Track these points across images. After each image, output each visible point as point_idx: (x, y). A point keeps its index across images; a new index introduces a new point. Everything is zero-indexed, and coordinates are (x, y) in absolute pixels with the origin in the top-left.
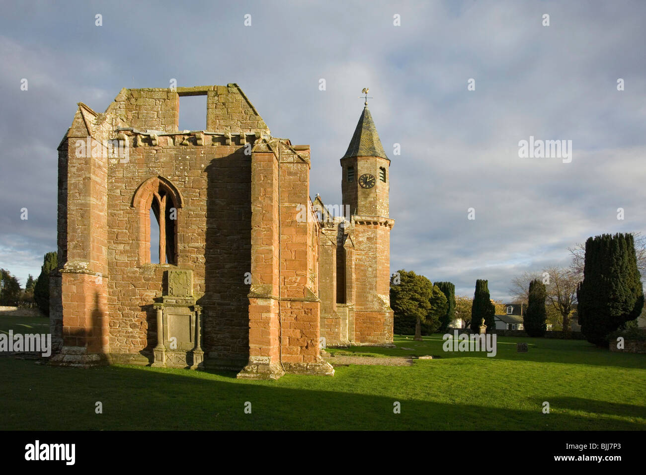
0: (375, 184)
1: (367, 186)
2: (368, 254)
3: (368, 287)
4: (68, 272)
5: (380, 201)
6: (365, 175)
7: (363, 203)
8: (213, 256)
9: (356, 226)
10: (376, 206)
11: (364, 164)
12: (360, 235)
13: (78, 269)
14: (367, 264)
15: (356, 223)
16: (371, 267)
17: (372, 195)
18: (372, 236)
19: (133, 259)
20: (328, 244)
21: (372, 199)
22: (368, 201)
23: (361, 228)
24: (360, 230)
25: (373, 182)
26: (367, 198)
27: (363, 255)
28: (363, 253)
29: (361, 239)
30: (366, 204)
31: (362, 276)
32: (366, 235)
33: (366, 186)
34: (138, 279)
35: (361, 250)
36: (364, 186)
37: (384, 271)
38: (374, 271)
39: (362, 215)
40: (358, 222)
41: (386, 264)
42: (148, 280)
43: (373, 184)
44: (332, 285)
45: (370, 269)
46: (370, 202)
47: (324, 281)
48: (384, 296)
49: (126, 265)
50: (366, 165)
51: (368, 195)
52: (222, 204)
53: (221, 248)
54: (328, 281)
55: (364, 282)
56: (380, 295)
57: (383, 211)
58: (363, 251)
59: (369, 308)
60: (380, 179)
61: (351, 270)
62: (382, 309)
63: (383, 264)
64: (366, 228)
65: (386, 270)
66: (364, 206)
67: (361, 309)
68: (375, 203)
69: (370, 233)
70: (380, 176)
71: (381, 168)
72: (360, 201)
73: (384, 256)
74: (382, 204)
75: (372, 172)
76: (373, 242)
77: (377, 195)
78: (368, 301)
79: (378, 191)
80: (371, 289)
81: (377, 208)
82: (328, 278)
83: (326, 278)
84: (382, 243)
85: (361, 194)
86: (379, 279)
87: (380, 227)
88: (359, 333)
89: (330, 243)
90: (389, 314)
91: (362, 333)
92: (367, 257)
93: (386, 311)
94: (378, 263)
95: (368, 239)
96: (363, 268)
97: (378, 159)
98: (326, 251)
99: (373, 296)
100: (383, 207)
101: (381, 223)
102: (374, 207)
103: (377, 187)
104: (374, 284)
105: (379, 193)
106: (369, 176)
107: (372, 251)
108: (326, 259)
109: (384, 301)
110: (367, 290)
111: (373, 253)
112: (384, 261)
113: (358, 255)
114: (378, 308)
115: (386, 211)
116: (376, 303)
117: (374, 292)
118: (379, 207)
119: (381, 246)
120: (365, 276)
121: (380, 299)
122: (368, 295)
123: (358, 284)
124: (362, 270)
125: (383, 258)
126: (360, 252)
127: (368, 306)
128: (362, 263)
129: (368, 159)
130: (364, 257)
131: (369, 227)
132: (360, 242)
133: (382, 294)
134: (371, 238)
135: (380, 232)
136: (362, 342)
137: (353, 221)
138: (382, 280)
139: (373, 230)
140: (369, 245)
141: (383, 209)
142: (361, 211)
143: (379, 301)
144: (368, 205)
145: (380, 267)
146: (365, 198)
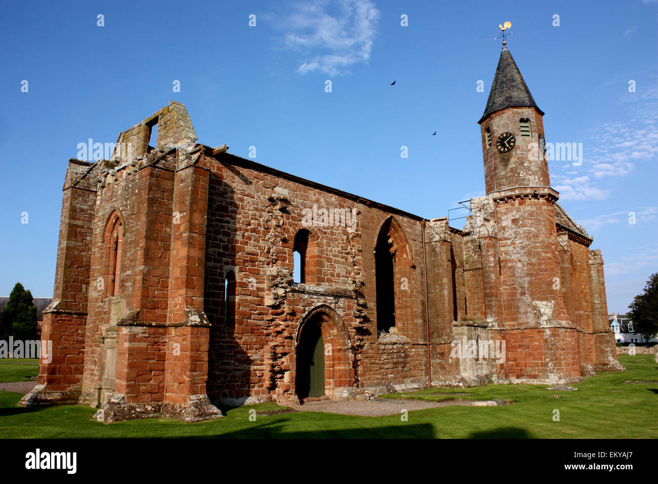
0: (514, 144)
1: (506, 149)
2: (515, 244)
3: (519, 291)
5: (525, 165)
6: (502, 135)
7: (503, 173)
9: (497, 207)
10: (519, 174)
11: (499, 121)
12: (503, 218)
14: (514, 257)
15: (495, 200)
16: (520, 261)
17: (513, 160)
18: (518, 217)
20: (435, 240)
21: (514, 165)
22: (508, 170)
23: (503, 208)
24: (503, 211)
25: (513, 142)
26: (507, 165)
27: (509, 246)
28: (509, 242)
29: (504, 223)
30: (507, 173)
31: (510, 277)
32: (510, 217)
33: (504, 150)
35: (506, 239)
36: (502, 149)
37: (540, 264)
38: (524, 266)
39: (502, 190)
40: (498, 201)
41: (543, 255)
43: (512, 144)
44: (443, 296)
45: (519, 265)
46: (512, 170)
47: (433, 291)
50: (503, 122)
51: (508, 160)
55: (513, 285)
56: (537, 302)
57: (531, 177)
58: (509, 239)
59: (523, 324)
60: (522, 135)
61: (490, 270)
62: (540, 323)
63: (538, 253)
64: (509, 207)
65: (544, 263)
66: (505, 177)
67: (513, 325)
68: (517, 169)
69: (515, 212)
70: (522, 131)
71: (522, 120)
72: (499, 171)
73: (539, 242)
74: (529, 168)
75: (510, 130)
76: (519, 224)
77: (518, 159)
78: (520, 313)
79: (521, 152)
80: (523, 294)
81: (521, 175)
82: (437, 286)
83: (435, 287)
84: (534, 224)
85: (501, 162)
86: (533, 278)
87: (527, 202)
88: (513, 363)
89: (437, 238)
90: (550, 330)
91: (518, 363)
92: (514, 247)
93: (546, 326)
94: (529, 254)
95: (515, 221)
96: (510, 264)
97: (515, 110)
98: (434, 250)
99: (527, 304)
100: (530, 172)
101: (526, 196)
102: (516, 175)
103: (519, 146)
104: (526, 285)
105: (522, 154)
106: (507, 135)
107: (520, 238)
108: (434, 261)
109: (542, 311)
110: (518, 296)
111: (521, 241)
112: (539, 250)
113: (503, 246)
114: (534, 322)
115: (536, 177)
116: (531, 315)
117: (527, 298)
118: (525, 174)
119: (533, 229)
120: (514, 275)
121: (536, 307)
122: (520, 304)
123: (507, 288)
124: (510, 268)
125: (539, 245)
126: (505, 241)
127: (521, 321)
128: (508, 257)
129: (504, 113)
130: (511, 248)
131: (513, 205)
132: (504, 228)
133: (542, 300)
134: (517, 220)
135: (529, 208)
136: (518, 377)
137: (491, 201)
138: (539, 279)
139: (518, 208)
140: (515, 230)
141: (530, 175)
142: (501, 185)
143: (535, 312)
144: (509, 175)
145: (534, 260)
146: (504, 165)
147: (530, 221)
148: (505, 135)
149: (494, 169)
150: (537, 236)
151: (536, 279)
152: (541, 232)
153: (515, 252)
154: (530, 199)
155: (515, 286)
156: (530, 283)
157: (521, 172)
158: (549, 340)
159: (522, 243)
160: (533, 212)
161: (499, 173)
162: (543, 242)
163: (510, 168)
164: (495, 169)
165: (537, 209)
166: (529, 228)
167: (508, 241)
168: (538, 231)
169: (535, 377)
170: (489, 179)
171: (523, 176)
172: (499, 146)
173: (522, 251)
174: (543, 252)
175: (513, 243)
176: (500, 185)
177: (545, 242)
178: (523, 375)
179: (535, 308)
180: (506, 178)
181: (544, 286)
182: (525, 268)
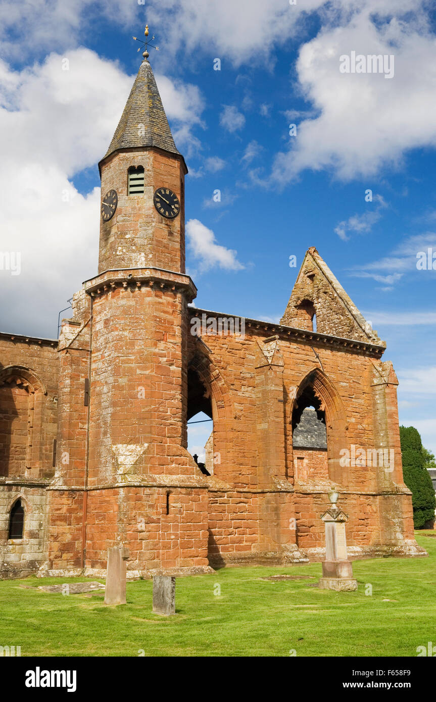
0: (116, 207)
3: (102, 430)
5: (127, 236)
14: (102, 377)
16: (106, 383)
17: (113, 231)
18: (109, 316)
21: (113, 238)
27: (99, 360)
28: (99, 355)
29: (97, 327)
32: (103, 316)
35: (97, 350)
37: (132, 387)
41: (138, 372)
45: (105, 389)
50: (110, 175)
55: (98, 420)
56: (120, 446)
57: (134, 255)
58: (100, 350)
59: (102, 480)
60: (129, 193)
62: (116, 480)
63: (131, 371)
64: (104, 301)
66: (105, 257)
67: (94, 483)
68: (116, 243)
69: (108, 310)
70: (129, 186)
73: (133, 353)
74: (132, 242)
75: (115, 186)
76: (110, 327)
77: (118, 228)
78: (101, 463)
79: (122, 219)
80: (105, 433)
81: (118, 253)
84: (129, 326)
86: (118, 408)
87: (122, 292)
90: (123, 491)
92: (103, 363)
93: (120, 485)
94: (117, 371)
95: (106, 323)
96: (98, 389)
99: (107, 449)
100: (134, 248)
101: (119, 283)
102: (114, 252)
103: (121, 210)
104: (109, 420)
105: (123, 221)
106: (110, 194)
107: (109, 348)
109: (121, 459)
110: (101, 438)
111: (109, 353)
112: (133, 365)
113: (95, 361)
114: (111, 478)
115: (143, 254)
116: (109, 467)
117: (108, 440)
118: (124, 251)
119: (126, 333)
120: (100, 405)
121: (115, 455)
122: (102, 449)
123: (92, 426)
124: (97, 394)
125: (133, 358)
126: (96, 354)
127: (101, 476)
128: (97, 378)
129: (112, 161)
130: (100, 364)
131: (106, 299)
132: (97, 333)
133: (129, 443)
134: (108, 320)
135: (123, 302)
137: (84, 296)
138: (129, 410)
140: (105, 336)
141: (133, 251)
143: (114, 461)
145: (123, 381)
147: (122, 322)
150: (132, 344)
151: (123, 411)
152: (139, 337)
153: (103, 370)
154: (125, 288)
155: (100, 421)
156: (114, 416)
157: (120, 248)
158: (122, 506)
159: (110, 355)
160: (130, 307)
162: (140, 352)
163: (111, 244)
165: (136, 303)
166: (121, 333)
167: (99, 353)
168: (134, 335)
171: (121, 253)
172: (104, 211)
173: (110, 368)
174: (139, 367)
175: (103, 357)
177: (143, 352)
179: (113, 456)
181: (134, 421)
182: (110, 394)
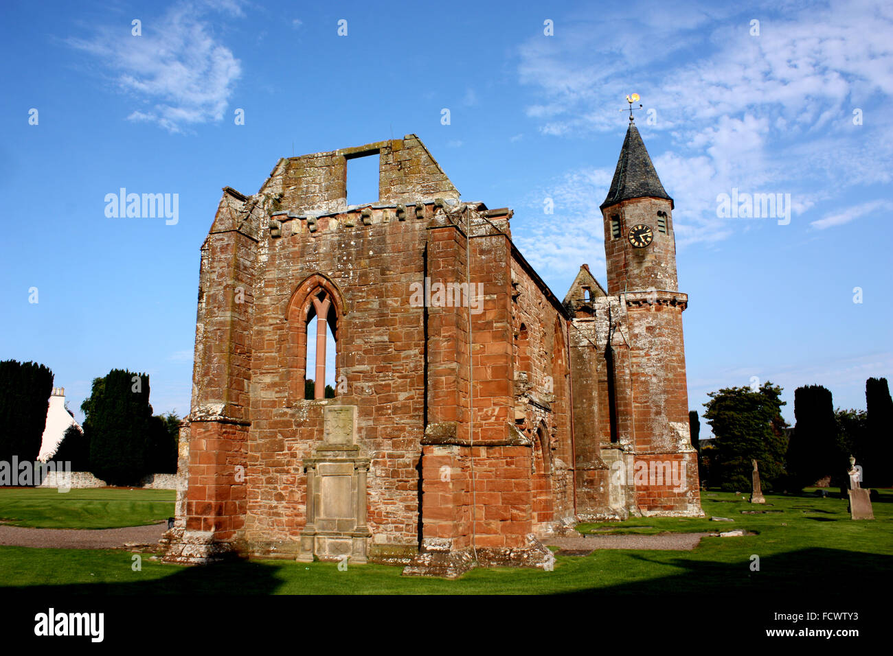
0: (652, 240)
1: (641, 245)
2: (650, 355)
3: (654, 410)
4: (198, 421)
5: (663, 265)
6: (637, 227)
7: (636, 272)
8: (383, 383)
9: (628, 310)
10: (656, 275)
11: (634, 210)
12: (636, 324)
13: (211, 415)
14: (648, 370)
15: (627, 303)
16: (655, 375)
17: (649, 258)
18: (654, 324)
19: (282, 395)
20: (582, 344)
21: (650, 264)
22: (643, 268)
23: (636, 312)
24: (636, 315)
25: (650, 237)
26: (641, 262)
27: (643, 357)
28: (642, 353)
29: (636, 331)
30: (641, 272)
31: (643, 393)
32: (645, 323)
33: (639, 244)
34: (287, 424)
35: (639, 349)
36: (636, 244)
37: (676, 381)
38: (660, 382)
39: (636, 291)
40: (631, 303)
41: (679, 370)
42: (299, 425)
43: (649, 239)
44: (592, 412)
45: (654, 380)
46: (648, 269)
47: (579, 406)
48: (680, 424)
49: (274, 404)
50: (637, 212)
51: (643, 257)
52: (395, 305)
53: (393, 370)
54: (585, 406)
55: (646, 402)
56: (673, 423)
57: (668, 281)
58: (643, 349)
59: (657, 447)
60: (660, 231)
61: (625, 384)
62: (678, 447)
63: (675, 369)
64: (644, 311)
65: (680, 379)
66: (638, 276)
67: (646, 449)
68: (654, 269)
69: (650, 319)
70: (659, 226)
71: (659, 214)
72: (631, 268)
73: (675, 356)
75: (647, 222)
76: (655, 333)
77: (656, 257)
78: (654, 435)
79: (658, 250)
80: (658, 413)
81: (658, 277)
82: (584, 401)
83: (582, 401)
84: (671, 335)
85: (634, 257)
86: (669, 396)
87: (665, 308)
88: (645, 492)
89: (585, 342)
90: (690, 456)
91: (650, 493)
92: (648, 359)
93: (685, 451)
94: (666, 368)
95: (648, 329)
96: (643, 379)
97: (653, 200)
98: (580, 356)
99: (663, 425)
101: (665, 301)
102: (653, 276)
103: (656, 243)
104: (663, 404)
105: (659, 252)
106: (643, 227)
107: (656, 350)
108: (581, 369)
109: (680, 433)
110: (653, 416)
111: (657, 353)
112: (675, 364)
113: (634, 357)
114: (671, 446)
115: (673, 281)
116: (667, 438)
117: (663, 419)
118: (662, 276)
119: (669, 340)
120: (647, 392)
121: (674, 429)
122: (654, 425)
123: (638, 406)
124: (642, 382)
125: (674, 359)
126: (637, 352)
127: (655, 444)
128: (640, 370)
129: (640, 202)
130: (644, 360)
131: (649, 310)
132: (636, 336)
133: (677, 422)
134: (653, 327)
135: (666, 316)
136: (650, 509)
137: (623, 303)
138: (675, 397)
139: (654, 314)
140: (650, 339)
141: (667, 278)
142: (634, 285)
143: (673, 434)
144: (644, 274)
145: (670, 376)
146: (638, 263)
147: (667, 331)
148: (640, 228)
149: (624, 265)
151: (672, 397)
152: (677, 344)
153: (650, 365)
154: (667, 305)
155: (648, 404)
156: (666, 401)
157: (659, 273)
158: (689, 467)
159: (659, 354)
160: (670, 320)
161: (631, 270)
163: (646, 267)
164: (626, 265)
165: (673, 318)
166: (666, 339)
167: (641, 351)
169: (671, 508)
170: (613, 276)
171: (660, 277)
172: (632, 239)
173: (659, 365)
174: (679, 366)
175: (647, 354)
176: (632, 285)
177: (680, 355)
178: (656, 507)
179: (672, 430)
180: (641, 278)
181: (679, 405)
182: (662, 384)
